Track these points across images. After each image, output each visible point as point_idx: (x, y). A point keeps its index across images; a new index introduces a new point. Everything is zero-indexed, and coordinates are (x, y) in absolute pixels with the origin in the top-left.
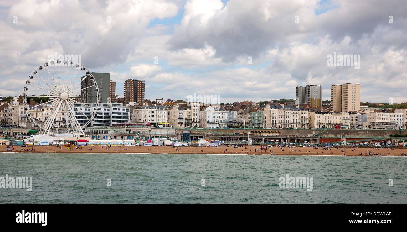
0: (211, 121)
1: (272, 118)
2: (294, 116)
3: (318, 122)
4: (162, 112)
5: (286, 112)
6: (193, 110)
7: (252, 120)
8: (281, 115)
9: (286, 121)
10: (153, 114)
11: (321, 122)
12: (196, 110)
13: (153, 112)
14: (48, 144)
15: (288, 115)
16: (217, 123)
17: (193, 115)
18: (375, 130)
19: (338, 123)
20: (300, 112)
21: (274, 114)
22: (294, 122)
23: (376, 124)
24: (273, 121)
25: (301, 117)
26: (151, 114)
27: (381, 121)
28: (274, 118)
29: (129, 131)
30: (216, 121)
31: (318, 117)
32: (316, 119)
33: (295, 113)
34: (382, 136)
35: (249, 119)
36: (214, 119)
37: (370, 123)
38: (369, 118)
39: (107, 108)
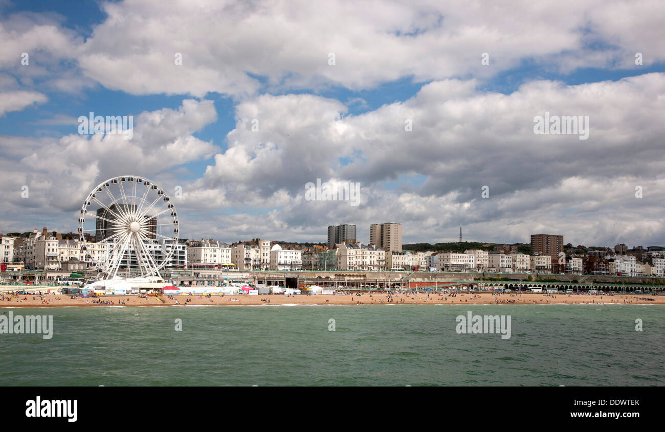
0: (283, 262)
1: (348, 259)
2: (371, 257)
3: (395, 263)
4: (225, 251)
5: (363, 253)
6: (262, 249)
7: (320, 262)
8: (358, 255)
9: (363, 262)
10: (215, 253)
11: (398, 264)
12: (266, 249)
13: (215, 251)
14: (125, 293)
15: (365, 256)
16: (289, 265)
17: (262, 255)
18: (450, 272)
19: (415, 265)
20: (377, 252)
21: (351, 254)
22: (371, 264)
23: (450, 266)
24: (350, 262)
25: (378, 258)
26: (213, 253)
27: (455, 263)
28: (351, 258)
29: (197, 275)
30: (288, 262)
31: (395, 258)
32: (393, 260)
33: (372, 253)
34: (467, 279)
35: (316, 260)
36: (286, 259)
37: (442, 265)
38: (442, 260)
39: (158, 246)
